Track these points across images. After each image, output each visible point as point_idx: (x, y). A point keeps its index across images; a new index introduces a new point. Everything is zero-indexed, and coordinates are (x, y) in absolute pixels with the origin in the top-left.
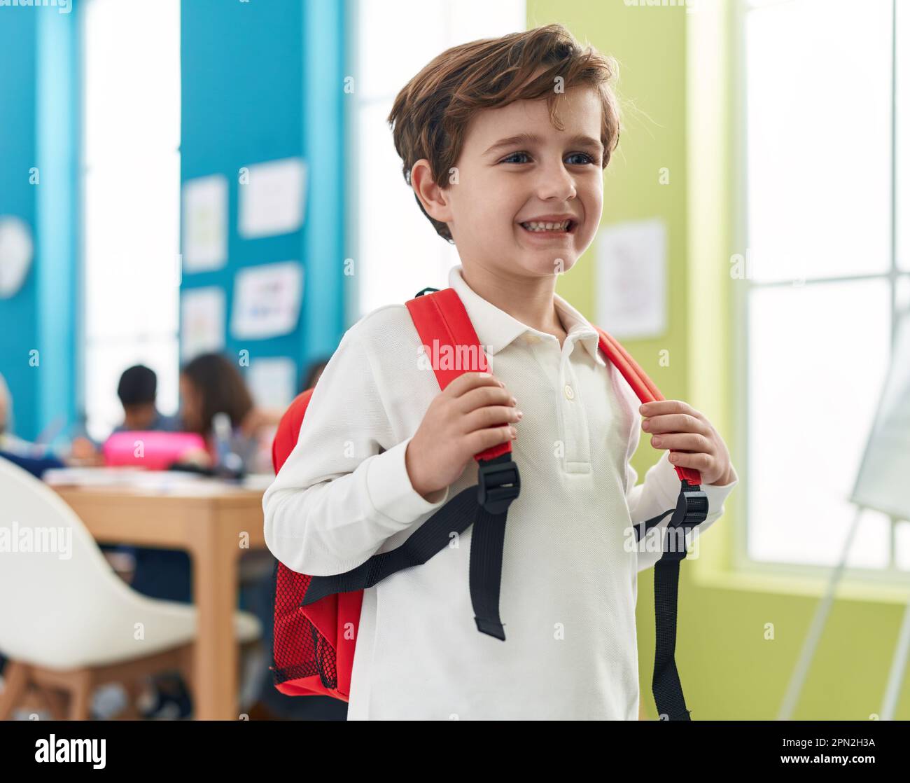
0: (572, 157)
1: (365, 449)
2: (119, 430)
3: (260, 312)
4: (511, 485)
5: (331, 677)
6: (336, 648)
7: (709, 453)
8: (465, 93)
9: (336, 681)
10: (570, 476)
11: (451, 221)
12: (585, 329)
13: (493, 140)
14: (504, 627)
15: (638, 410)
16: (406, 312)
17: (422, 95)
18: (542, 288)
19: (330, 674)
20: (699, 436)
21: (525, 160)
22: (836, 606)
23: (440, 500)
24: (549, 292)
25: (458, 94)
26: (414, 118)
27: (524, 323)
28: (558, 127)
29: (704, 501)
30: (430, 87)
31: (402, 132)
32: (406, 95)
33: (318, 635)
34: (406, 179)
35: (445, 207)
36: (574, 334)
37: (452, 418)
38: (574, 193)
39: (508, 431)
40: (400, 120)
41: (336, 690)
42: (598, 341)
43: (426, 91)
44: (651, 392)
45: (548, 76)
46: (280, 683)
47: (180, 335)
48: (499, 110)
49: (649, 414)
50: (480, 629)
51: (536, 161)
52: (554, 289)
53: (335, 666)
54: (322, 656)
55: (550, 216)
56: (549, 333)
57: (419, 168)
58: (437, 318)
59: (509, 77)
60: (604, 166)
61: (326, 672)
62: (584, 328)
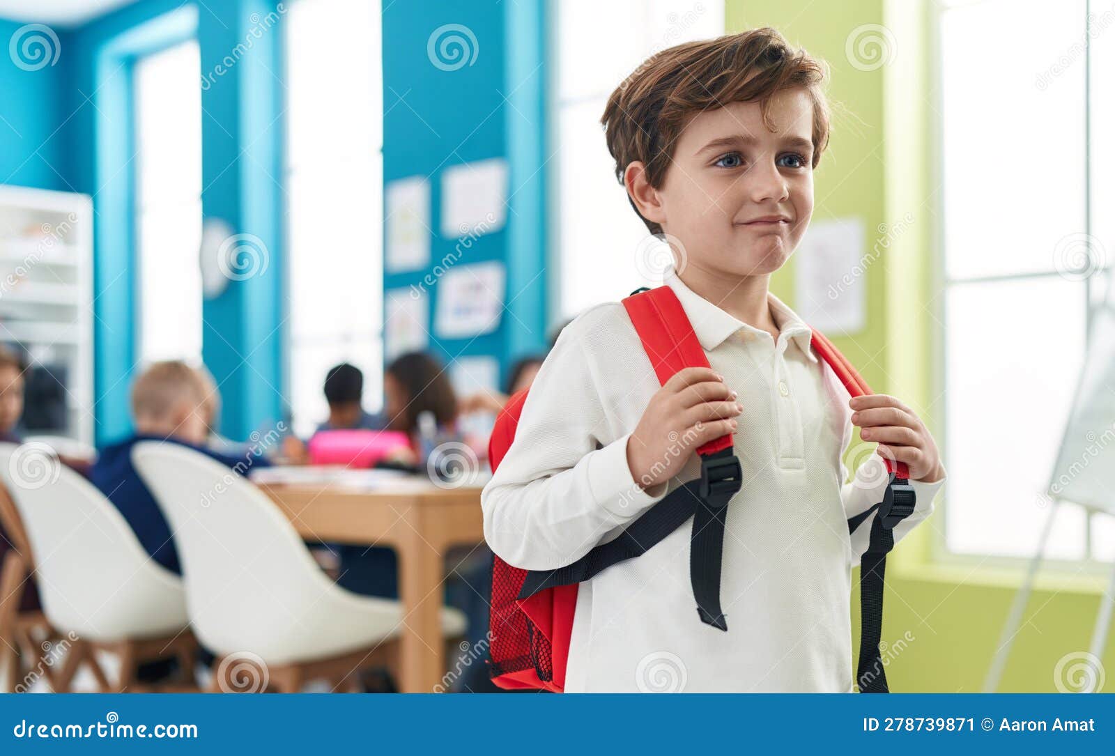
0: (785, 158)
1: (583, 444)
2: (323, 428)
3: (464, 311)
4: (732, 479)
5: (547, 670)
6: (551, 640)
7: (919, 447)
8: (680, 96)
9: (552, 674)
10: (785, 471)
11: (665, 222)
12: (798, 326)
13: (706, 140)
14: (725, 617)
15: (848, 402)
16: (623, 309)
17: (636, 97)
18: (755, 288)
19: (545, 667)
20: (908, 430)
21: (738, 163)
22: (1033, 596)
23: (661, 494)
24: (764, 290)
25: (673, 97)
26: (629, 118)
27: (739, 319)
28: (771, 130)
29: (912, 494)
30: (644, 89)
31: (615, 133)
32: (619, 97)
33: (534, 629)
34: (618, 179)
35: (660, 208)
36: (787, 332)
37: (672, 413)
38: (787, 194)
39: (729, 424)
40: (614, 120)
41: (551, 682)
42: (811, 338)
43: (641, 93)
44: (861, 388)
45: (761, 78)
46: (495, 676)
47: (384, 335)
48: (712, 112)
49: (858, 408)
50: (703, 620)
51: (748, 163)
52: (768, 287)
53: (550, 659)
54: (538, 649)
55: (765, 217)
56: (763, 328)
57: (632, 169)
58: (654, 315)
59: (723, 80)
60: (814, 167)
61: (541, 665)
62: (799, 324)
